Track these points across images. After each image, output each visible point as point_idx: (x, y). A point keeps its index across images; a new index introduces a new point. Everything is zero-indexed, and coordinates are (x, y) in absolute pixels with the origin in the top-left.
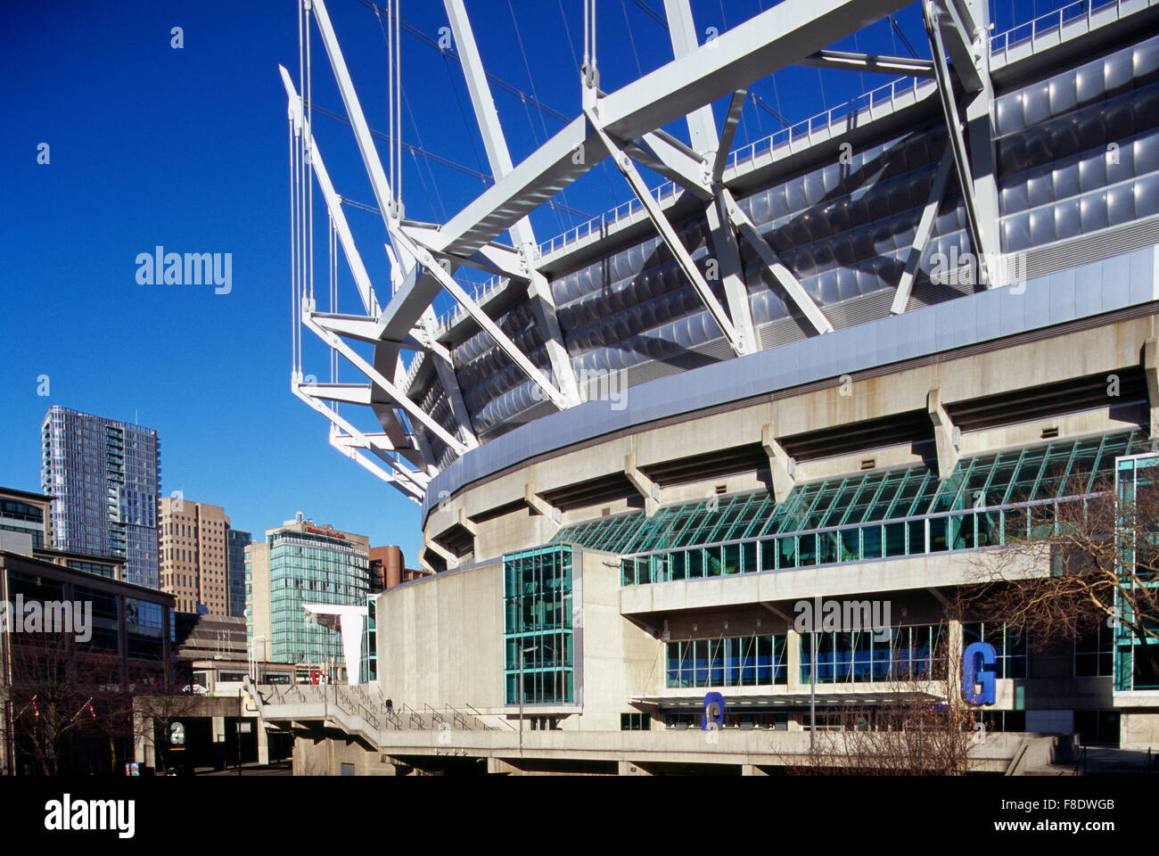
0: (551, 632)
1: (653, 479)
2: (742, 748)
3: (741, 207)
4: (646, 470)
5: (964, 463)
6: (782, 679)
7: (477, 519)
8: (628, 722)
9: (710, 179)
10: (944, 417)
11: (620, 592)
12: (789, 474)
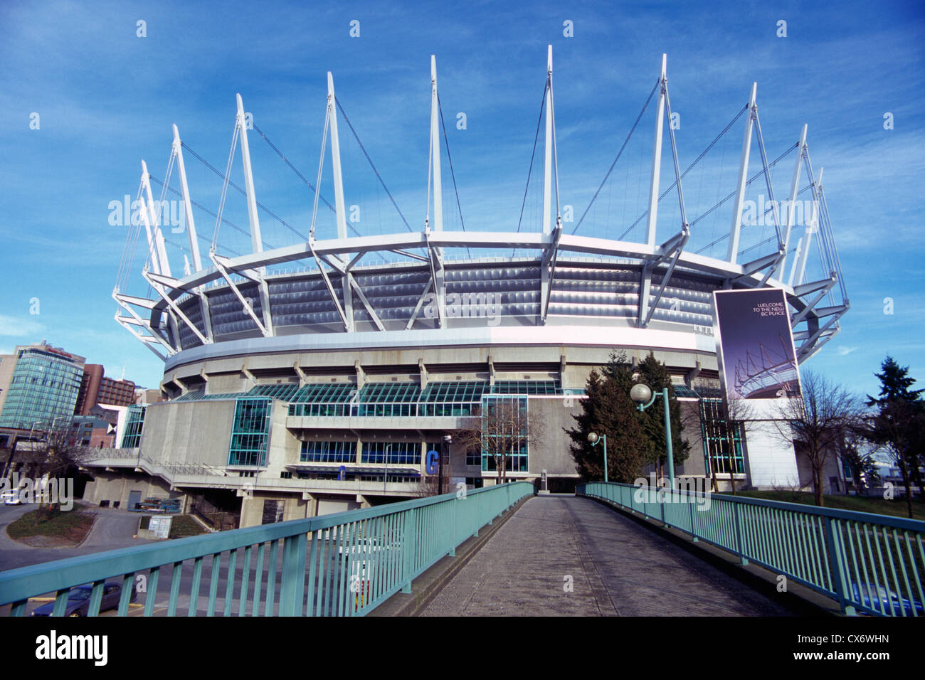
0: (257, 434)
1: (305, 372)
2: (358, 488)
3: (355, 279)
4: (302, 368)
5: (430, 384)
6: (354, 460)
7: (209, 375)
8: (284, 475)
9: (345, 269)
10: (424, 368)
11: (287, 418)
12: (363, 379)
